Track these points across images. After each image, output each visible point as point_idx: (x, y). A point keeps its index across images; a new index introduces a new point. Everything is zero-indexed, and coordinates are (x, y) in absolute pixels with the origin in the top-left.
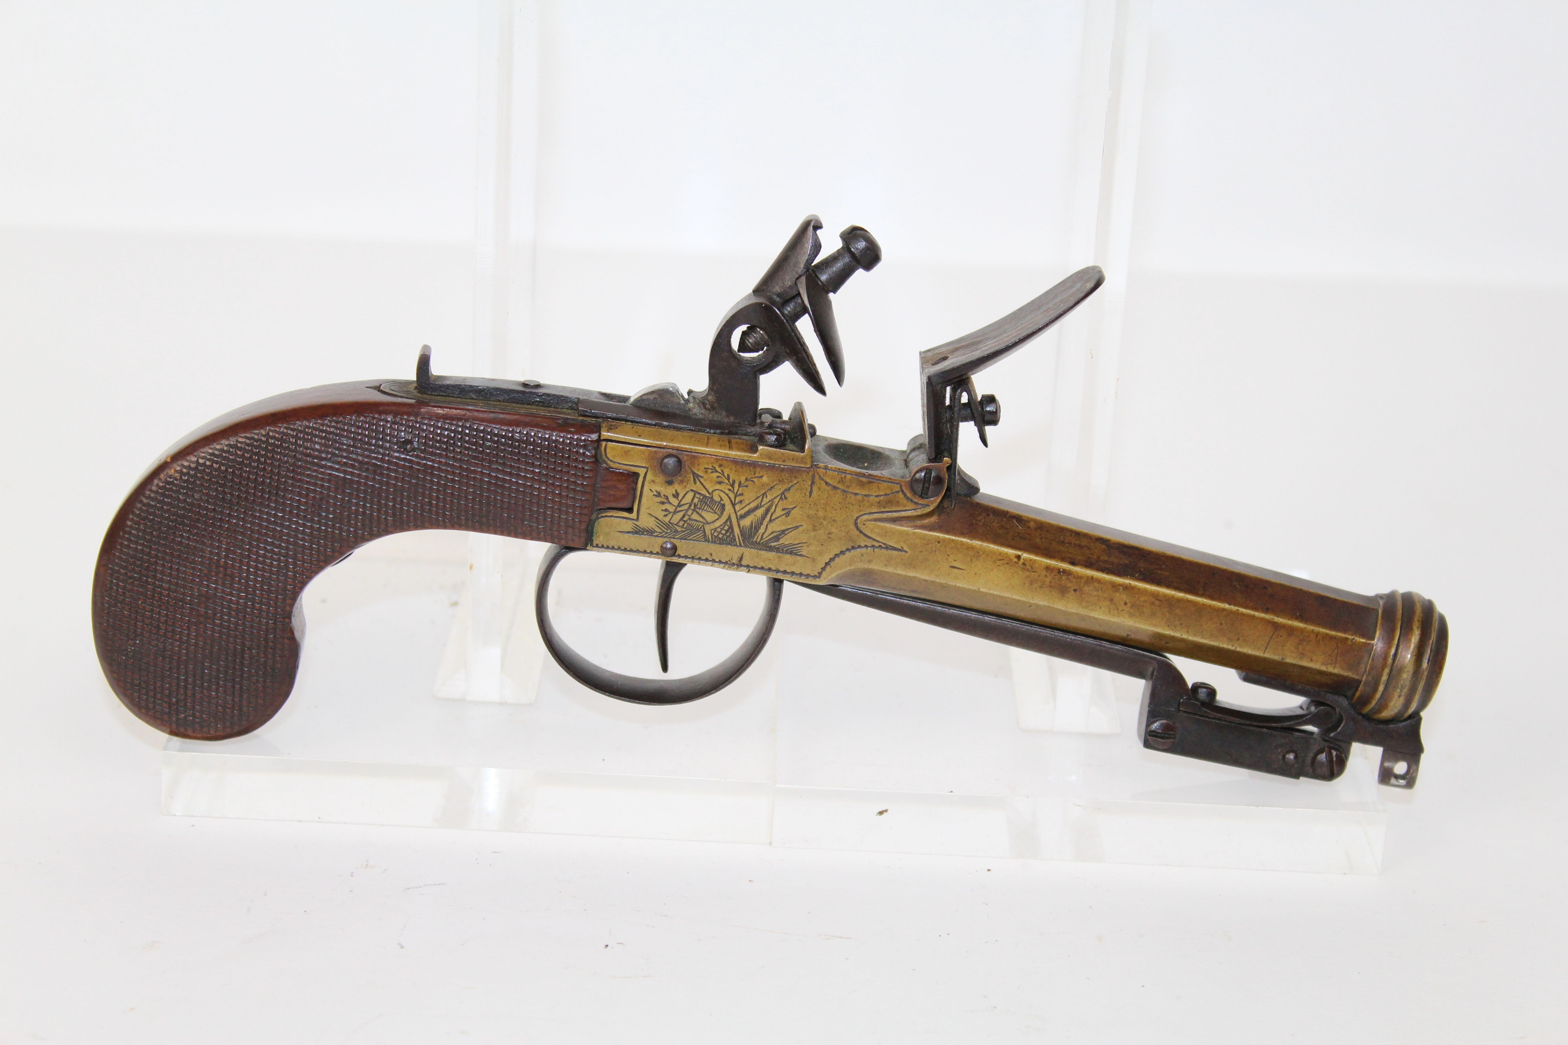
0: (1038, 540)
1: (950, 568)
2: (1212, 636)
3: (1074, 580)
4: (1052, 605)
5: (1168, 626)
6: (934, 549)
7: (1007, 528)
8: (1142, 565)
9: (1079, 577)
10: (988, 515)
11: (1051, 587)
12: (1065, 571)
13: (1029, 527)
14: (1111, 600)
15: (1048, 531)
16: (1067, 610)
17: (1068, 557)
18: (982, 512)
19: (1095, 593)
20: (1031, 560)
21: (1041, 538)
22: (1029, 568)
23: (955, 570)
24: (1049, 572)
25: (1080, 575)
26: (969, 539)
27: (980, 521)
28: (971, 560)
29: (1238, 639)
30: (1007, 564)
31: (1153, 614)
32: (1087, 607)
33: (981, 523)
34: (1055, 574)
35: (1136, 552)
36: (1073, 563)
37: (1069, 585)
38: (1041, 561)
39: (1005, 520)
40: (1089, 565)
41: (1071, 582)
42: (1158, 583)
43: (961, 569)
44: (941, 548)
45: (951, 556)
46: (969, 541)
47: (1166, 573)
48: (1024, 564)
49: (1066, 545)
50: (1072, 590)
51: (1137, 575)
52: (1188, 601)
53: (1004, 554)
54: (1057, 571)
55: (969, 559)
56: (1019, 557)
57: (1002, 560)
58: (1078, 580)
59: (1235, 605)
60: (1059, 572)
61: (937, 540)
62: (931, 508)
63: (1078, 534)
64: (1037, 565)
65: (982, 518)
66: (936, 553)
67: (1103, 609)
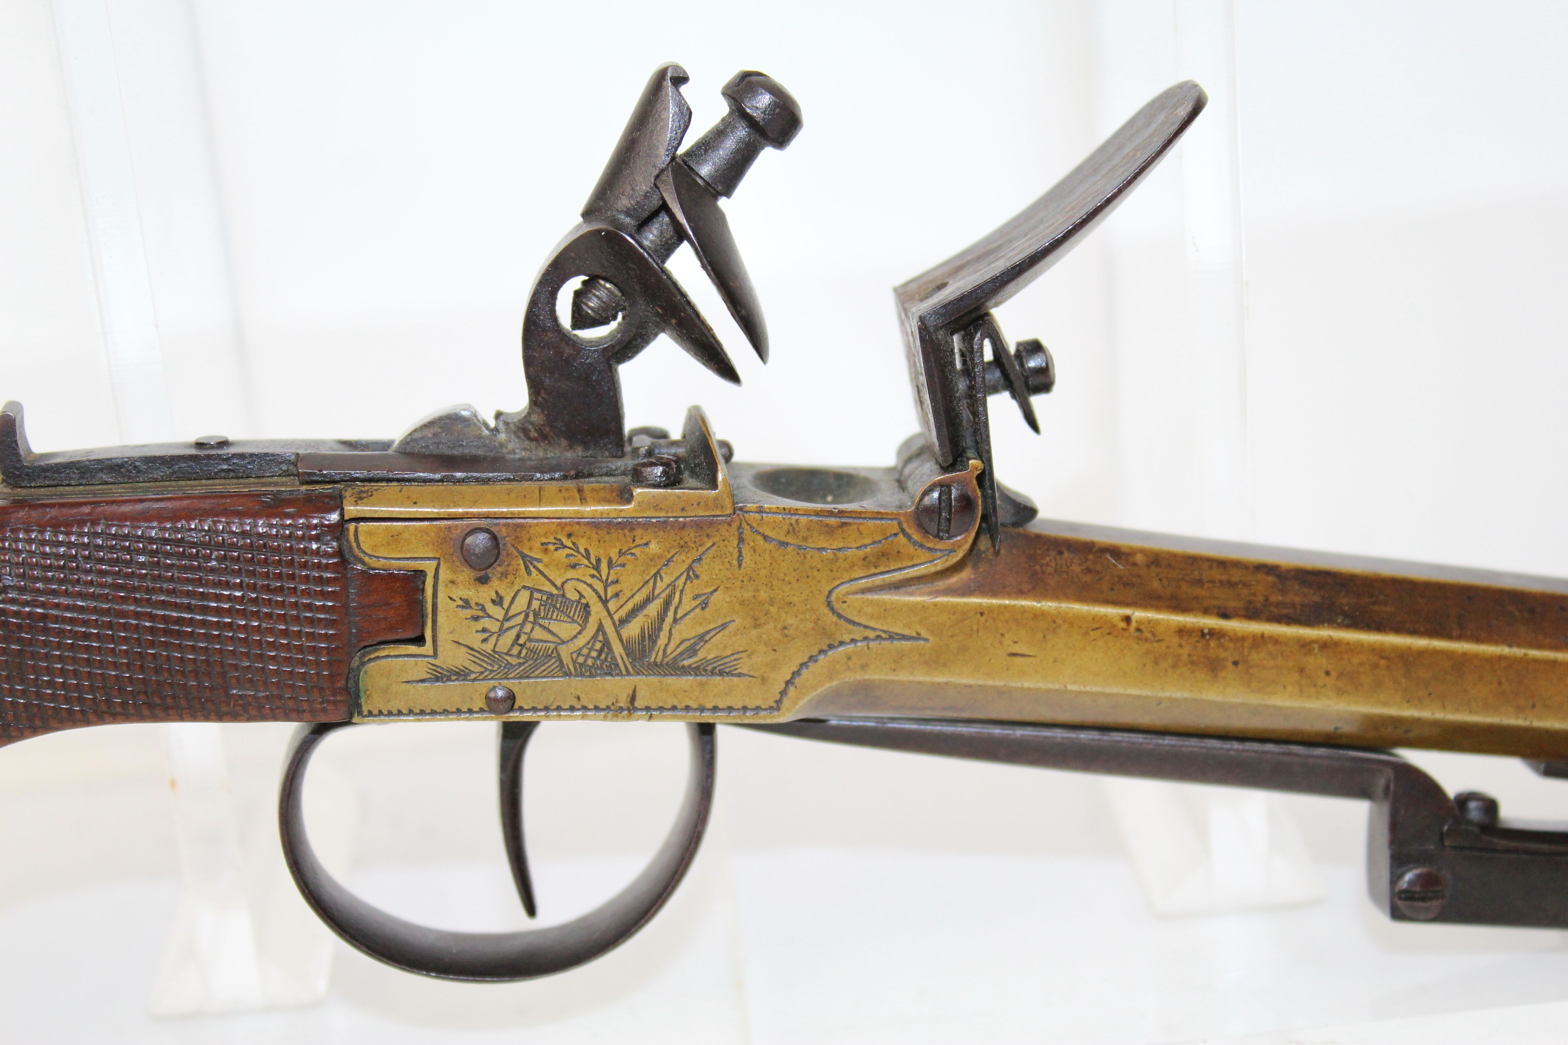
0: (1156, 584)
1: (1009, 658)
2: (1487, 708)
3: (1231, 645)
4: (1198, 696)
5: (1408, 702)
6: (975, 627)
7: (1098, 573)
8: (1344, 601)
9: (1239, 639)
10: (1061, 553)
11: (1192, 663)
12: (1213, 633)
13: (1135, 564)
14: (1301, 671)
15: (1169, 566)
16: (1226, 700)
17: (1214, 607)
18: (1048, 550)
19: (1272, 663)
20: (1150, 621)
21: (1161, 580)
22: (1149, 635)
23: (1018, 660)
24: (1185, 638)
25: (1240, 634)
26: (1034, 600)
27: (1047, 565)
28: (1044, 637)
29: (1534, 706)
30: (1109, 634)
31: (1378, 684)
32: (1260, 690)
33: (1050, 570)
34: (1197, 639)
35: (1329, 580)
36: (1225, 616)
37: (1223, 654)
38: (1168, 621)
39: (1091, 557)
40: (1252, 614)
41: (1226, 649)
42: (1379, 627)
43: (1029, 656)
44: (988, 624)
45: (1007, 636)
46: (1035, 604)
47: (1388, 609)
48: (1138, 630)
49: (1207, 585)
50: (1231, 664)
51: (1339, 620)
52: (1436, 652)
53: (1101, 617)
54: (1199, 634)
55: (1040, 636)
56: (1127, 619)
57: (1097, 629)
58: (1239, 645)
59: (1519, 646)
60: (1203, 635)
61: (979, 611)
62: (960, 554)
63: (1222, 564)
64: (1161, 629)
65: (1051, 560)
66: (980, 634)
67: (1289, 689)
